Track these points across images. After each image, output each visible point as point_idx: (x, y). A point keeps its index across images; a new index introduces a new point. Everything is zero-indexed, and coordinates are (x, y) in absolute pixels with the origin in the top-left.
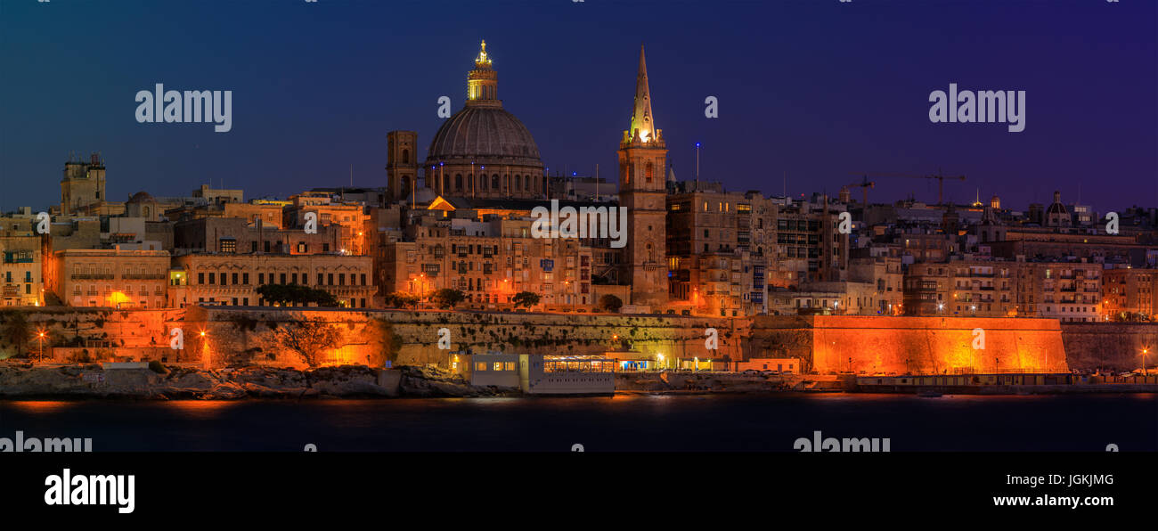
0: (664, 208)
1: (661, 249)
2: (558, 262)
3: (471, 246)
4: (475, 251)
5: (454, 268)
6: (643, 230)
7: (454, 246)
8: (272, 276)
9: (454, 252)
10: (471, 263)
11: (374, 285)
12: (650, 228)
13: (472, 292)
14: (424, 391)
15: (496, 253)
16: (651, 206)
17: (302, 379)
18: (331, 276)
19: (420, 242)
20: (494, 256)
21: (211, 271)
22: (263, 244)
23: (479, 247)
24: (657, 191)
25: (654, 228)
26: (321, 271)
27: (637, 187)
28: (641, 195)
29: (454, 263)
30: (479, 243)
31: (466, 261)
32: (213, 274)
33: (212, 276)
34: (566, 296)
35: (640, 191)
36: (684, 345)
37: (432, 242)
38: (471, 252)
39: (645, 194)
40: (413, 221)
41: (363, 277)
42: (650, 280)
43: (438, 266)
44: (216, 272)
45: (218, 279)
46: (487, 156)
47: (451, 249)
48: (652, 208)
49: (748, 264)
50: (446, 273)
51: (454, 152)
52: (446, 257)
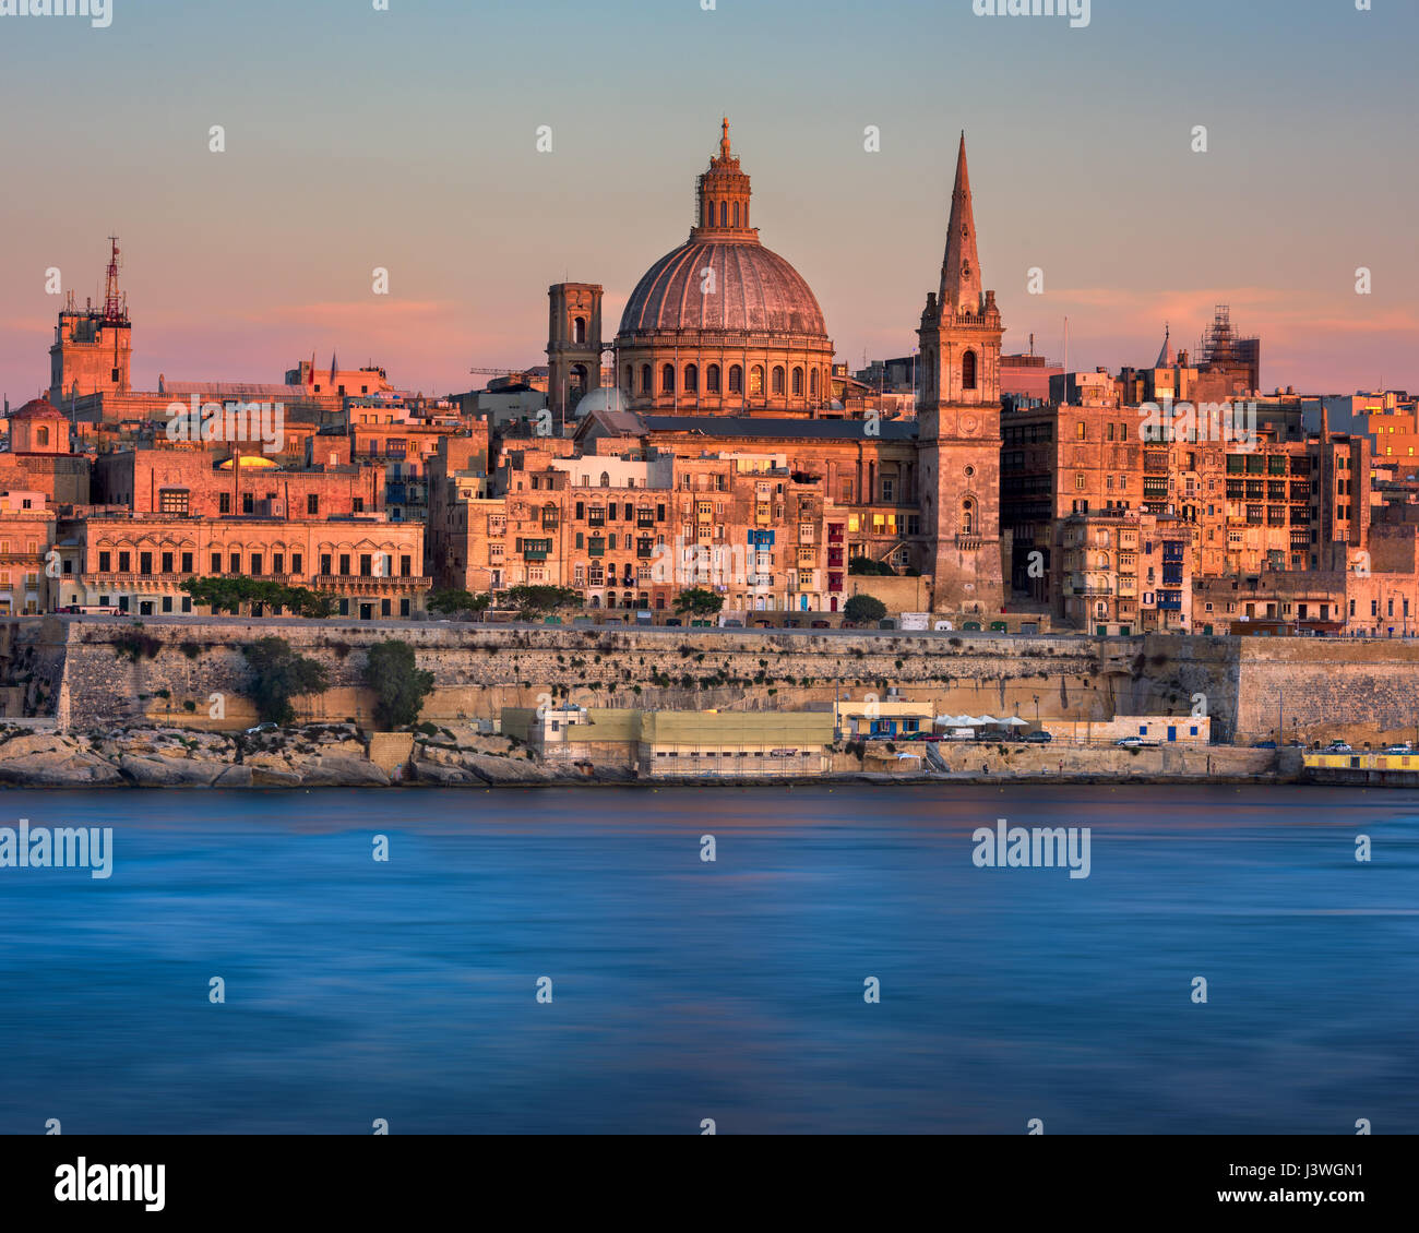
0: (997, 435)
1: (989, 509)
2: (782, 534)
3: (613, 506)
4: (621, 515)
5: (579, 545)
6: (955, 475)
7: (580, 506)
8: (235, 558)
9: (580, 516)
10: (612, 537)
11: (424, 575)
12: (970, 470)
13: (614, 589)
14: (451, 771)
15: (661, 518)
16: (970, 431)
17: (228, 747)
18: (345, 560)
19: (515, 499)
20: (658, 524)
21: (124, 549)
22: (241, 500)
23: (629, 507)
24: (984, 405)
25: (976, 471)
26: (326, 551)
27: (944, 397)
28: (951, 413)
29: (580, 536)
30: (628, 501)
31: (603, 533)
32: (128, 554)
33: (125, 557)
34: (798, 597)
35: (951, 404)
36: (1002, 688)
37: (539, 498)
38: (613, 517)
39: (962, 411)
40: (507, 461)
41: (406, 560)
42: (968, 568)
43: (548, 542)
44: (132, 551)
45: (135, 565)
46: (720, 332)
47: (574, 510)
48: (974, 435)
49: (1152, 538)
50: (565, 554)
51: (660, 323)
52: (565, 526)
